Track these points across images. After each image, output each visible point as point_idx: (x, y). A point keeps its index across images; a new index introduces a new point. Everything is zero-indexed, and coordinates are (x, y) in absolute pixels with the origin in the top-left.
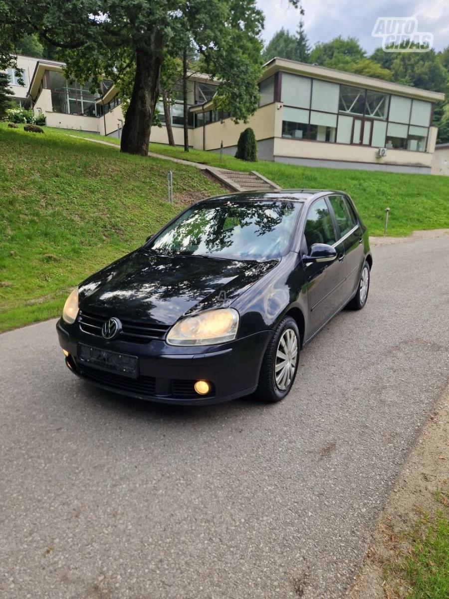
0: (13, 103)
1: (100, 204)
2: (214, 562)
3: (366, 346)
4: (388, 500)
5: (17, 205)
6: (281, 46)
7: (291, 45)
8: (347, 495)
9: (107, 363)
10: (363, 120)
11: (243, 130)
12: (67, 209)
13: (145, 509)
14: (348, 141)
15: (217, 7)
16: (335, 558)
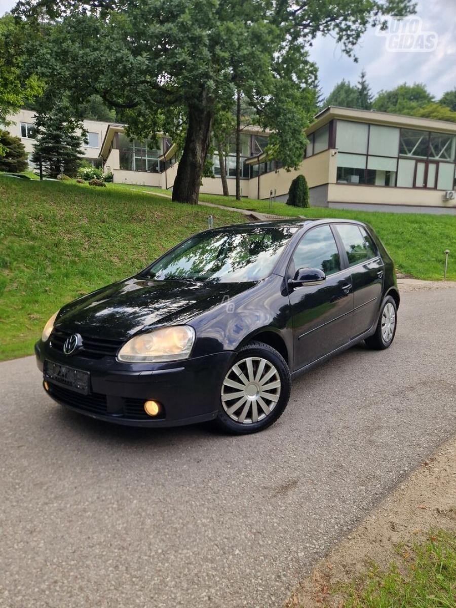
0: (83, 162)
1: (140, 247)
2: (109, 590)
3: (376, 385)
4: (337, 547)
5: (61, 247)
6: (342, 97)
7: (352, 95)
8: (288, 536)
9: (64, 378)
10: (427, 163)
11: (295, 177)
12: (108, 252)
13: (64, 529)
14: (411, 186)
15: (259, 58)
16: (245, 602)
